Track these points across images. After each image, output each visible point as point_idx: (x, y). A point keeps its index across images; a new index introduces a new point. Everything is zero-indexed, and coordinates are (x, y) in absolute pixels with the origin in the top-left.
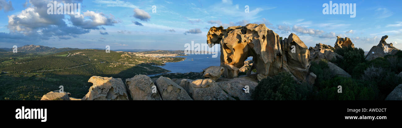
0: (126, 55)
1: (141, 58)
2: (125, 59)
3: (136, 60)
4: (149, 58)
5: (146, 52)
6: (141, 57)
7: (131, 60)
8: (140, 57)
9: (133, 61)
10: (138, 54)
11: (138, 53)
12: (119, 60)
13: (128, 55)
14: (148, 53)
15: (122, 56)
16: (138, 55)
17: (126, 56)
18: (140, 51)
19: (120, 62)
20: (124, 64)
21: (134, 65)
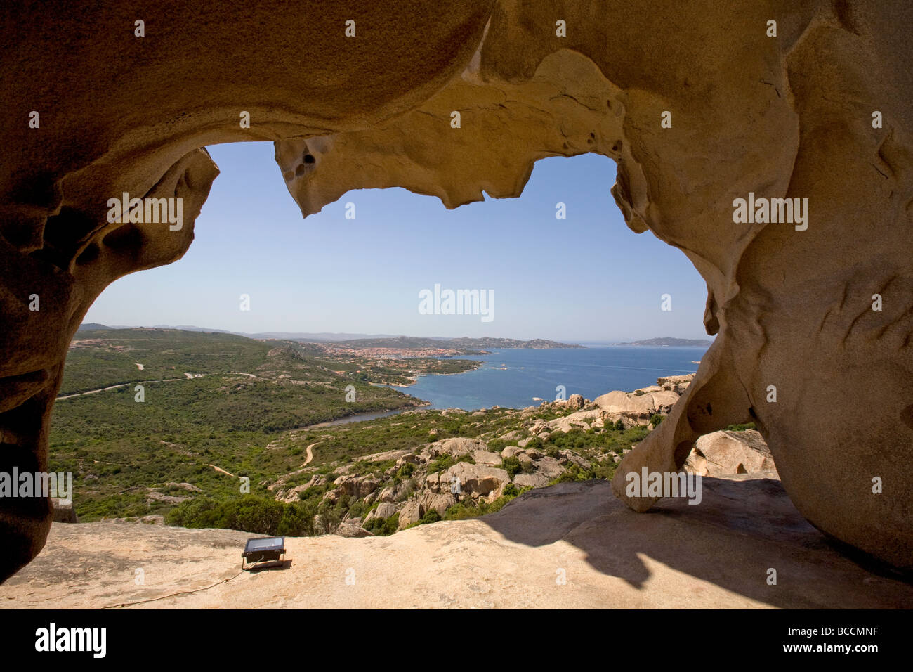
1: (339, 359)
2: (282, 362)
6: (342, 356)
7: (301, 366)
8: (337, 356)
9: (309, 371)
12: (259, 368)
15: (270, 353)
16: (332, 351)
19: (263, 373)
20: (275, 380)
21: (309, 383)
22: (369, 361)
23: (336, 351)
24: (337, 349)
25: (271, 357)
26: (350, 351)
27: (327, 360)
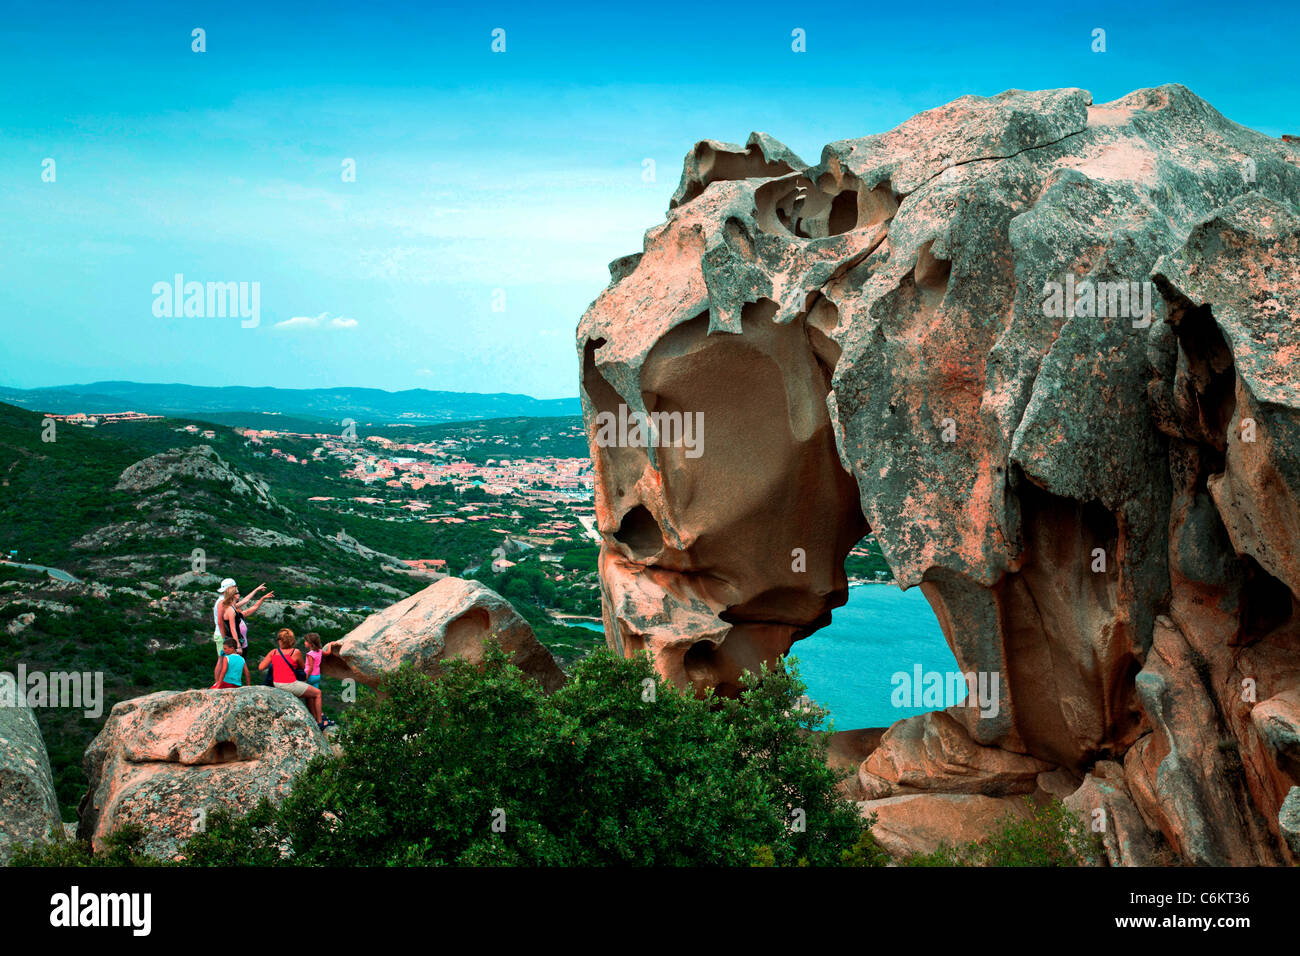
0: (201, 462)
1: (417, 505)
2: (183, 517)
3: (341, 537)
4: (533, 517)
5: (493, 426)
6: (428, 492)
7: (262, 538)
8: (409, 493)
10: (388, 453)
11: (386, 443)
12: (86, 542)
13: (221, 472)
14: (527, 453)
15: (129, 477)
16: (384, 471)
17: (187, 483)
18: (410, 417)
19: (102, 564)
20: (155, 595)
21: (303, 606)
22: (546, 517)
23: (399, 472)
24: (402, 461)
25: (133, 495)
26: (460, 473)
27: (363, 507)
